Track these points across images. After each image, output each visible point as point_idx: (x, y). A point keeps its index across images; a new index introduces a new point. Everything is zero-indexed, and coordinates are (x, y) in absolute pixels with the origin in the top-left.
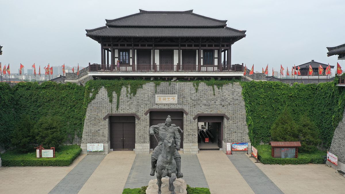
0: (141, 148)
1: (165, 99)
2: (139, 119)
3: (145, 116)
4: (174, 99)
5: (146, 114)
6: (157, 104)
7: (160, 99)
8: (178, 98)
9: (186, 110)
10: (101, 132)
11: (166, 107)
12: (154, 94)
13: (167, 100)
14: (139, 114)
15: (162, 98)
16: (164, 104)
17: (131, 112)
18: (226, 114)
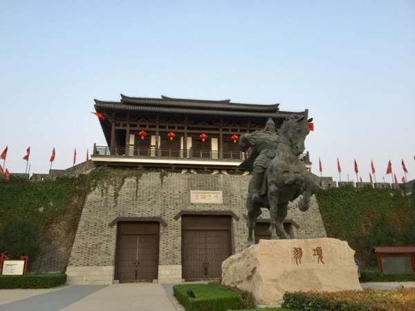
0: (168, 272)
1: (204, 197)
2: (165, 225)
3: (175, 222)
4: (217, 197)
5: (176, 218)
6: (192, 204)
7: (197, 197)
8: (223, 196)
9: (235, 213)
10: (103, 247)
11: (206, 209)
12: (189, 190)
13: (207, 198)
14: (165, 218)
15: (200, 195)
16: (204, 205)
17: (154, 215)
18: (294, 220)
